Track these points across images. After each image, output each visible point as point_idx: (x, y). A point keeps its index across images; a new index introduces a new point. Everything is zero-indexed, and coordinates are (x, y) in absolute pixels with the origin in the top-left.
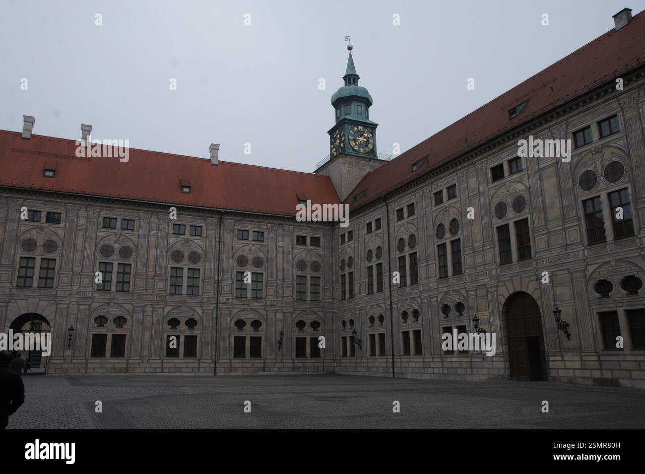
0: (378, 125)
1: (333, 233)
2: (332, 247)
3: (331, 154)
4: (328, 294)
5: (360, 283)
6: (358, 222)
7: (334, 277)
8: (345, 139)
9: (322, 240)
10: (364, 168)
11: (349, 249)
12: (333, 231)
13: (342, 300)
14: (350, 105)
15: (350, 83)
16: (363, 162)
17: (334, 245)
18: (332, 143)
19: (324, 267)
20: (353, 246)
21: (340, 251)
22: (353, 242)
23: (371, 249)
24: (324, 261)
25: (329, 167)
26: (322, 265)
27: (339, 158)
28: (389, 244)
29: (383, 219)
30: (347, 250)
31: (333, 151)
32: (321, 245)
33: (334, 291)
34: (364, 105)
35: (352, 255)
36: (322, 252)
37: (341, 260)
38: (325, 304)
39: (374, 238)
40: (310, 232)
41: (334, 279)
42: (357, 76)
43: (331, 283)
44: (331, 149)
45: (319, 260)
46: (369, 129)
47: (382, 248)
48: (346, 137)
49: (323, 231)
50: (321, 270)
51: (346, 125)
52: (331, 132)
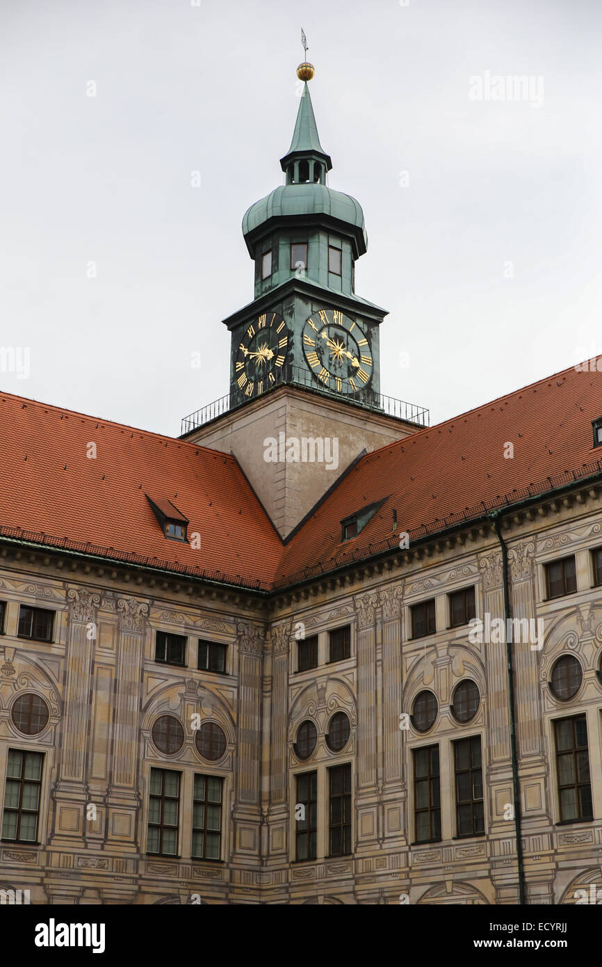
0: (386, 313)
1: (265, 632)
2: (263, 678)
3: (234, 389)
4: (247, 838)
5: (380, 803)
6: (373, 599)
7: (266, 779)
8: (290, 345)
9: (233, 651)
10: (351, 438)
11: (332, 688)
12: (267, 627)
13: (298, 861)
14: (307, 243)
15: (303, 180)
16: (347, 420)
17: (268, 672)
18: (236, 356)
19: (237, 744)
20: (351, 678)
21: (295, 692)
22: (353, 664)
23: (431, 687)
24: (236, 726)
25: (235, 426)
26: (230, 737)
27: (277, 399)
28: (512, 672)
29: (483, 592)
30: (324, 689)
31: (242, 380)
32: (229, 669)
33: (265, 829)
34: (347, 248)
35: (349, 709)
36: (231, 695)
37: (295, 724)
38: (237, 873)
39: (442, 653)
40: (200, 623)
41: (266, 788)
42: (328, 159)
43: (256, 801)
44: (235, 376)
45: (221, 719)
46: (360, 323)
47: (482, 689)
48: (296, 338)
49: (237, 624)
50: (228, 754)
51: (298, 303)
52: (236, 323)
